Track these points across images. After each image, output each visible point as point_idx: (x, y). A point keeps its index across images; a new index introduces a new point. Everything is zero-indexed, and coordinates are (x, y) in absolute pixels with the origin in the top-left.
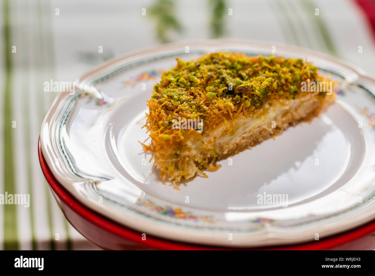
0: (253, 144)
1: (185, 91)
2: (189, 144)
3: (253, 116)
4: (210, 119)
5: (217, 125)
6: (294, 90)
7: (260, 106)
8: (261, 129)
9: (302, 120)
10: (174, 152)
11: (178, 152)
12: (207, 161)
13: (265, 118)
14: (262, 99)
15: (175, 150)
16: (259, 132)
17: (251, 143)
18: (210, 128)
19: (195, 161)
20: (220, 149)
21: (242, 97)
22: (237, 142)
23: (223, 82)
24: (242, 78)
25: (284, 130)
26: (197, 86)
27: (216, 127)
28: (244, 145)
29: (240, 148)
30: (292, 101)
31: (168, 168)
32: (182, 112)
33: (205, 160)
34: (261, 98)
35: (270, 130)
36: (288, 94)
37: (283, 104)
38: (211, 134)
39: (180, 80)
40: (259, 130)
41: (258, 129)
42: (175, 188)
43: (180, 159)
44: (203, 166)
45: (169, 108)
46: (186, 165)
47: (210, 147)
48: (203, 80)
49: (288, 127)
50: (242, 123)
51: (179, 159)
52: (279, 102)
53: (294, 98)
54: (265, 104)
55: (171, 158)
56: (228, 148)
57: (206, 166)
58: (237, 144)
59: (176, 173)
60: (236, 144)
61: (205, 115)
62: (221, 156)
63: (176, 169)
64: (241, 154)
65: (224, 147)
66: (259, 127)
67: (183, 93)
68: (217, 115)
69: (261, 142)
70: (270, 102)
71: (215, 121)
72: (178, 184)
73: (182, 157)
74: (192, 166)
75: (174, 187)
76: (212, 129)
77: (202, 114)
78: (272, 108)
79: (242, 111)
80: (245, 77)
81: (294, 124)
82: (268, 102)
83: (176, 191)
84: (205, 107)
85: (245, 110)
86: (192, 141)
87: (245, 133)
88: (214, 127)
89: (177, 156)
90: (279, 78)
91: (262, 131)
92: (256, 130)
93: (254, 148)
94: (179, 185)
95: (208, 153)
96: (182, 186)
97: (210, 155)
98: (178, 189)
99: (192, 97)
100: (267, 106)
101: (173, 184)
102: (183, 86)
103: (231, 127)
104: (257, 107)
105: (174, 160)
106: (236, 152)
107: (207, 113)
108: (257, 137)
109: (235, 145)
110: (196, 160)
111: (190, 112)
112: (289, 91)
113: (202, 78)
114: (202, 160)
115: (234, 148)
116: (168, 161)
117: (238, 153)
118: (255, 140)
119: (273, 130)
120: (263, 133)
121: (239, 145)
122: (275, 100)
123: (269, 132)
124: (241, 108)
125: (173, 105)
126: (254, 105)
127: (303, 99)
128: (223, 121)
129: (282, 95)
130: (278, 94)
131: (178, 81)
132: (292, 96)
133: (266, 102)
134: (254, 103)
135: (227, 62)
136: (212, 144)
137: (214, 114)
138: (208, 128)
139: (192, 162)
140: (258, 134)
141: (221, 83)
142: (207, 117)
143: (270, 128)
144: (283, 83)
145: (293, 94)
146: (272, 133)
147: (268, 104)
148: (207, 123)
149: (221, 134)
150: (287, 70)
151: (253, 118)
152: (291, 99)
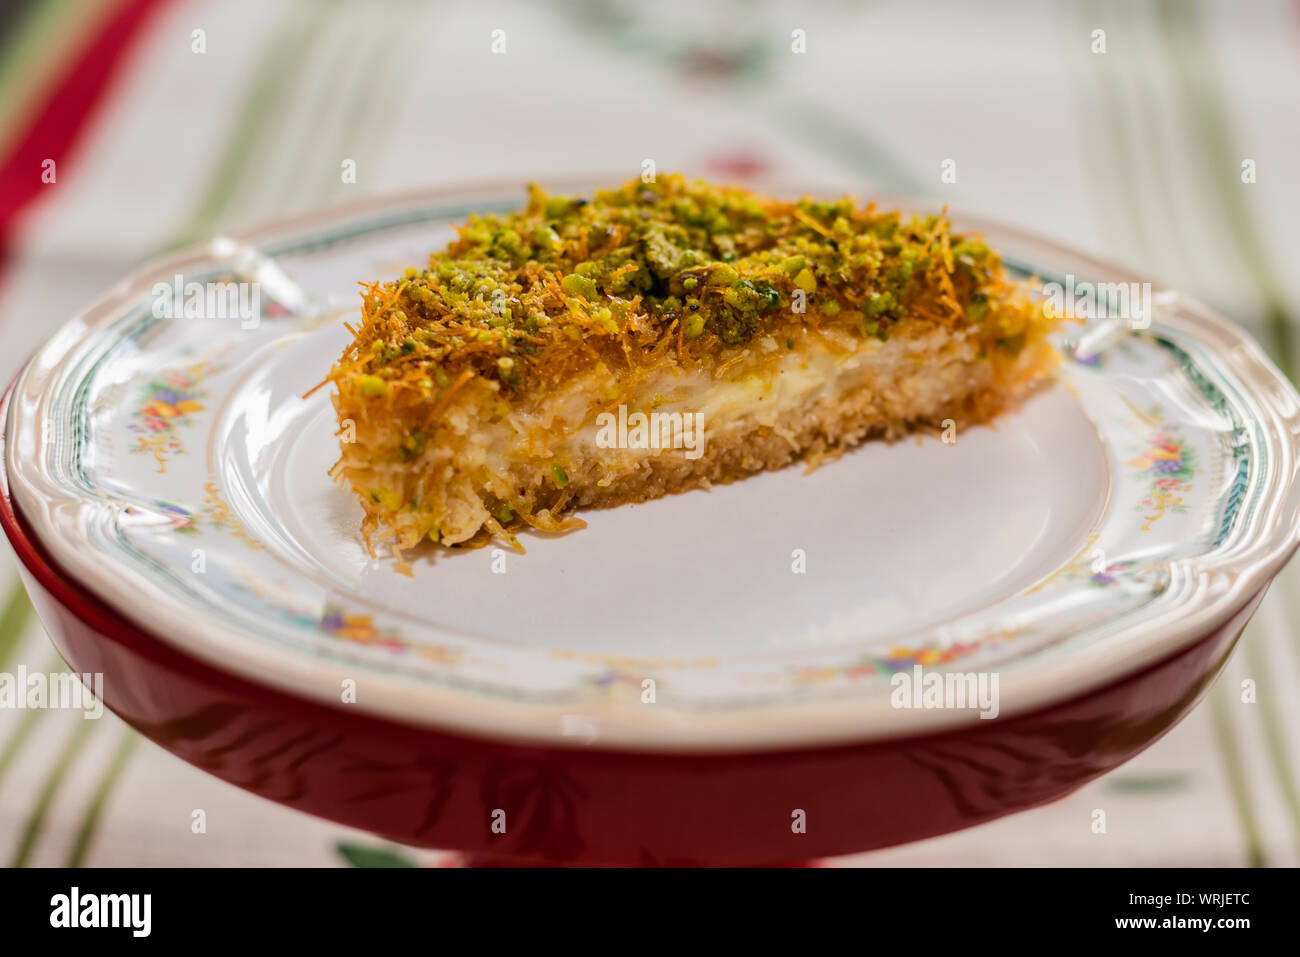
0: (717, 472)
1: (506, 270)
2: (459, 421)
3: (713, 372)
4: (547, 355)
5: (569, 374)
6: (882, 307)
7: (740, 339)
8: (751, 425)
9: (920, 424)
10: (396, 440)
11: (411, 444)
12: (530, 499)
13: (768, 388)
14: (749, 318)
15: (401, 433)
16: (745, 433)
17: (709, 472)
18: (543, 384)
19: (485, 490)
20: (587, 468)
21: (684, 303)
22: (655, 455)
23: (640, 257)
24: (716, 254)
25: (850, 448)
26: (551, 260)
27: (562, 381)
28: (684, 471)
29: (668, 482)
30: (876, 343)
31: (380, 497)
32: (460, 323)
33: (523, 493)
34: (746, 315)
35: (789, 436)
36: (858, 316)
37: (836, 350)
38: (546, 406)
39: (501, 240)
40: (744, 429)
41: (741, 423)
42: (398, 569)
43: (423, 470)
44: (513, 513)
45: (429, 310)
46: (444, 495)
47: (542, 450)
48: (576, 245)
49: (862, 441)
50: (670, 389)
51: (416, 469)
52: (821, 339)
53: (882, 336)
54: (764, 336)
55: (390, 461)
56: (618, 471)
57: (526, 516)
58: (654, 464)
59: (406, 518)
60: (651, 463)
61: (531, 338)
62: (592, 492)
63: (408, 506)
64: (669, 500)
65: (601, 464)
66: (744, 417)
67: (495, 272)
68: (575, 343)
69: (751, 473)
70: (787, 333)
71: (562, 362)
72: (409, 556)
73: (427, 464)
74: (471, 505)
75: (394, 564)
76: (552, 390)
77: (522, 333)
78: (793, 358)
79: (673, 346)
80: (727, 250)
81: (890, 434)
82: (777, 332)
83: (400, 578)
84: (541, 316)
85: (684, 343)
86: (471, 417)
88: (557, 380)
89: (409, 456)
90: (836, 260)
91: (755, 433)
92: (730, 426)
93: (721, 491)
94: (411, 560)
95: (535, 472)
96: (420, 565)
97: (544, 478)
98: (409, 573)
99: (520, 288)
100: (769, 343)
101: (392, 555)
102: (506, 256)
103: (624, 392)
104: (731, 341)
105: (399, 468)
106: (652, 490)
107: (543, 335)
108: (737, 453)
109: (646, 465)
110: (488, 486)
111: (484, 325)
112: (864, 307)
113: (578, 239)
114: (513, 492)
115: (644, 476)
116: (377, 468)
117: (657, 497)
118: (727, 459)
119: (798, 438)
120: (759, 440)
121: (664, 469)
122: (805, 330)
123: (786, 444)
124: (670, 336)
125: (446, 305)
126: (720, 335)
127: (917, 346)
128: (591, 365)
129: (835, 317)
130: (818, 310)
131: (495, 240)
132: (875, 327)
133: (769, 329)
134: (716, 325)
135: (685, 203)
136: (550, 443)
137: (566, 339)
138: (539, 384)
139: (468, 490)
140: (740, 441)
141: (633, 257)
142: (539, 348)
143: (789, 428)
144: (841, 277)
145: (879, 319)
146: (797, 448)
147: (776, 338)
148: (534, 366)
149: (587, 410)
150: (877, 244)
151: (713, 378)
152: (869, 335)
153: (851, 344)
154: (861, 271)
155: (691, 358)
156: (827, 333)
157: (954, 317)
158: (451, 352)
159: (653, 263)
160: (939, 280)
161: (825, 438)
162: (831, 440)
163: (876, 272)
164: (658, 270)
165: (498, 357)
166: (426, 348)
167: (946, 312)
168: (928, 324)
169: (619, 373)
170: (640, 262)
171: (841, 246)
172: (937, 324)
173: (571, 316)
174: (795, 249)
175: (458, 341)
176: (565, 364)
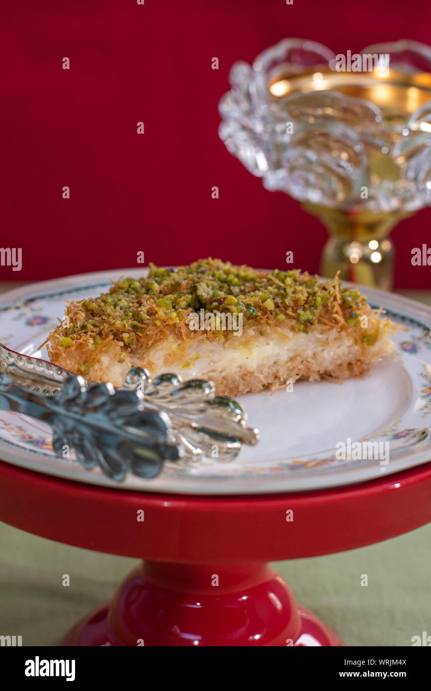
1: (133, 298)
2: (105, 360)
3: (224, 344)
4: (146, 332)
5: (156, 341)
6: (306, 318)
8: (244, 371)
9: (326, 376)
11: (83, 369)
13: (250, 353)
16: (240, 374)
18: (144, 345)
23: (194, 293)
24: (230, 293)
26: (154, 295)
27: (153, 344)
30: (303, 335)
32: (108, 318)
35: (261, 377)
36: (294, 322)
37: (283, 337)
39: (132, 286)
40: (240, 372)
41: (239, 370)
45: (95, 313)
48: (166, 288)
49: (297, 382)
50: (204, 351)
52: (276, 331)
53: (306, 331)
54: (248, 328)
61: (140, 325)
66: (240, 367)
67: (128, 299)
69: (243, 394)
70: (260, 328)
76: (148, 348)
77: (136, 323)
78: (263, 340)
80: (236, 292)
81: (311, 379)
82: (255, 327)
84: (145, 316)
86: (111, 358)
87: (214, 371)
88: (150, 344)
90: (284, 296)
91: (246, 375)
92: (234, 371)
99: (138, 305)
100: (251, 332)
102: (133, 292)
107: (145, 324)
108: (237, 383)
112: (297, 319)
113: (167, 286)
119: (265, 378)
122: (268, 327)
123: (260, 381)
125: (103, 310)
127: (323, 337)
128: (167, 337)
129: (283, 322)
130: (275, 318)
131: (130, 286)
132: (302, 327)
138: (142, 345)
140: (238, 377)
141: (191, 293)
142: (143, 329)
143: (262, 373)
144: (286, 304)
145: (303, 324)
146: (265, 382)
147: (254, 330)
148: (140, 337)
149: (164, 358)
150: (305, 290)
151: (224, 347)
152: (299, 331)
153: (290, 334)
154: (296, 302)
155: (214, 337)
156: (279, 329)
157: (340, 324)
158: (103, 329)
159: (199, 295)
160: (333, 307)
161: (280, 379)
162: (282, 380)
163: (304, 302)
164: (201, 299)
165: (123, 332)
166: (92, 327)
167: (336, 322)
168: (328, 327)
169: (180, 342)
170: (194, 296)
171: (287, 290)
172: (333, 327)
173: (158, 315)
174: (266, 291)
175: (106, 325)
176: (154, 336)
